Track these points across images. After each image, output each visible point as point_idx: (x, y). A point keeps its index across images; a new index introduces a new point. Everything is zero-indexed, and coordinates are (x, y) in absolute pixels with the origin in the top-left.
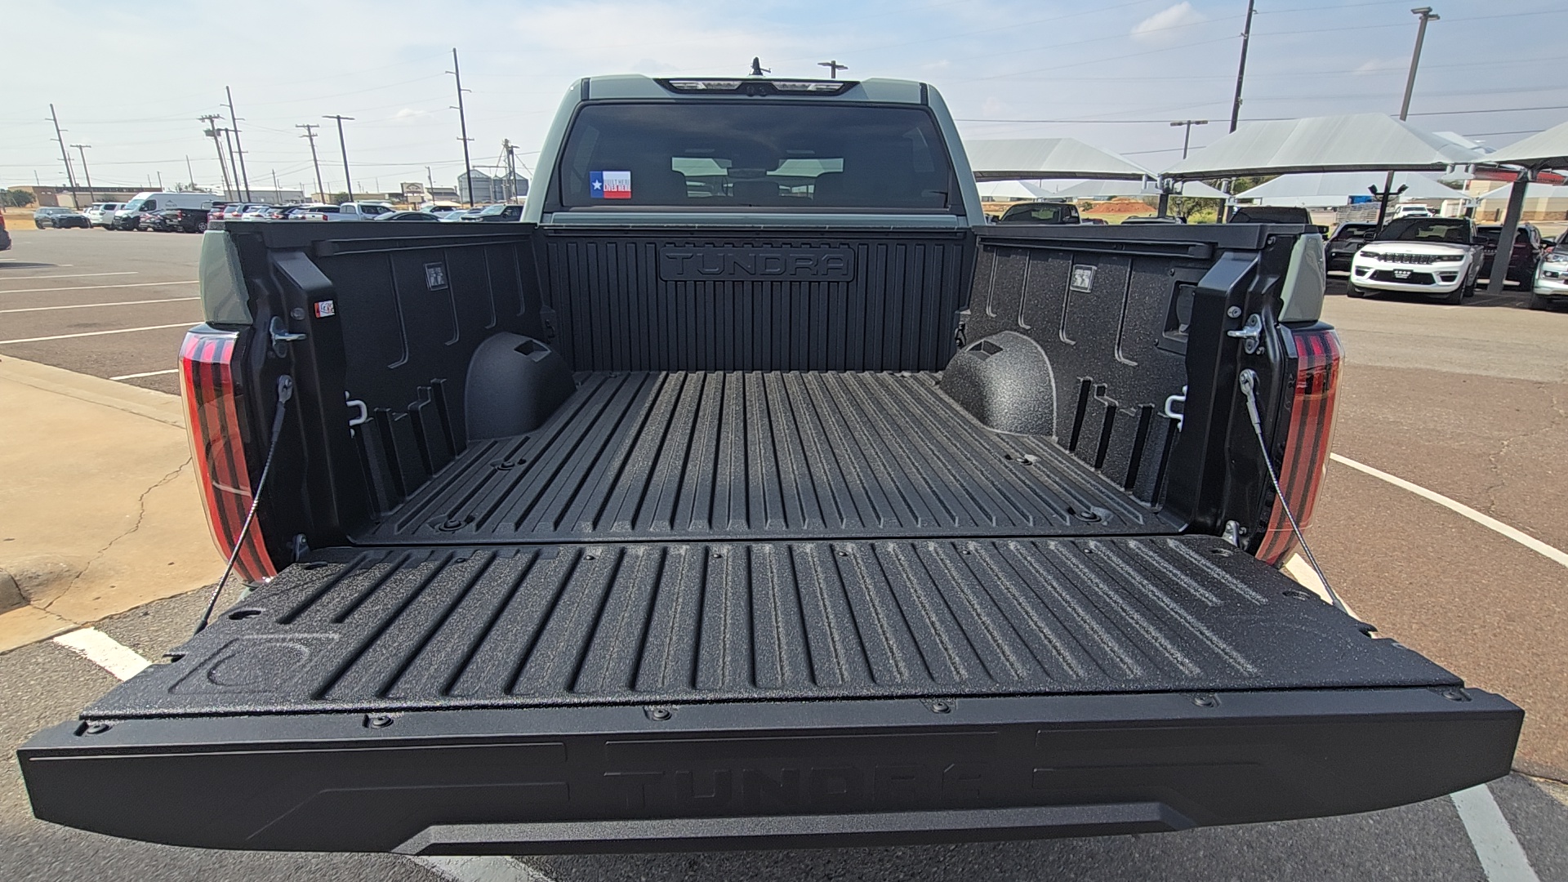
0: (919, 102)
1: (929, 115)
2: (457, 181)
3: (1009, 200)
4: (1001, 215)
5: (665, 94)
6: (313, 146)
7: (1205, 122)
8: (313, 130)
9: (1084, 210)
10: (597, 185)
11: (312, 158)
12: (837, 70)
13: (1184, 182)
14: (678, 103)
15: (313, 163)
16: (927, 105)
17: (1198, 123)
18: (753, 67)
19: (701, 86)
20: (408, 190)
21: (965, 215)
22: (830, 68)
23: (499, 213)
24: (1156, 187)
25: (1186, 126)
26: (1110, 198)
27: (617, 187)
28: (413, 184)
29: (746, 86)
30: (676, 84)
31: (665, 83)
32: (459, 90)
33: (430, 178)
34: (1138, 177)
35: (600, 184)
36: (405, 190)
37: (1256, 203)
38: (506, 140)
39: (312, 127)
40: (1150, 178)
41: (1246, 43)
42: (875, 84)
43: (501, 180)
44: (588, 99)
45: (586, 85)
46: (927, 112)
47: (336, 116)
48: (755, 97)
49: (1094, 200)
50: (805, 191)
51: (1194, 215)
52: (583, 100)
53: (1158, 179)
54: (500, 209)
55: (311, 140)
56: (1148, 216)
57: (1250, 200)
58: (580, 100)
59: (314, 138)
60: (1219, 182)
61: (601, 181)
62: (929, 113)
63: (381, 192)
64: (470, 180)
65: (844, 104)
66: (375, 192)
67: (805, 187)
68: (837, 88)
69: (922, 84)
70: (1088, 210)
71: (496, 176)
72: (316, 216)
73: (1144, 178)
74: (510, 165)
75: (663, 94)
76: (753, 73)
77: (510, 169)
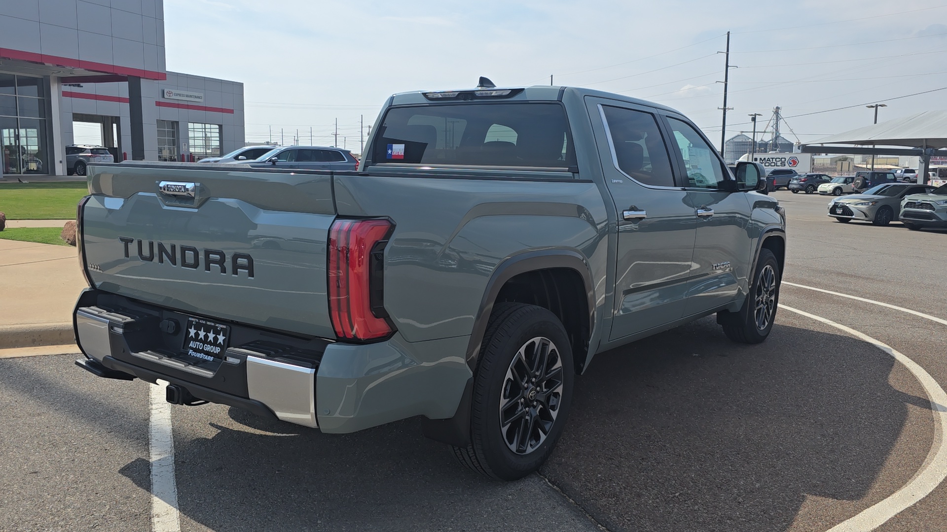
0: (556, 99)
10: (390, 152)
14: (430, 105)
16: (561, 101)
19: (440, 96)
21: (578, 173)
27: (398, 153)
29: (460, 94)
32: (727, 66)
42: (531, 90)
43: (766, 144)
44: (391, 106)
45: (392, 98)
46: (561, 105)
48: (467, 101)
58: (388, 106)
61: (392, 150)
65: (515, 102)
68: (508, 93)
74: (777, 130)
75: (424, 101)
76: (479, 86)
77: (776, 134)
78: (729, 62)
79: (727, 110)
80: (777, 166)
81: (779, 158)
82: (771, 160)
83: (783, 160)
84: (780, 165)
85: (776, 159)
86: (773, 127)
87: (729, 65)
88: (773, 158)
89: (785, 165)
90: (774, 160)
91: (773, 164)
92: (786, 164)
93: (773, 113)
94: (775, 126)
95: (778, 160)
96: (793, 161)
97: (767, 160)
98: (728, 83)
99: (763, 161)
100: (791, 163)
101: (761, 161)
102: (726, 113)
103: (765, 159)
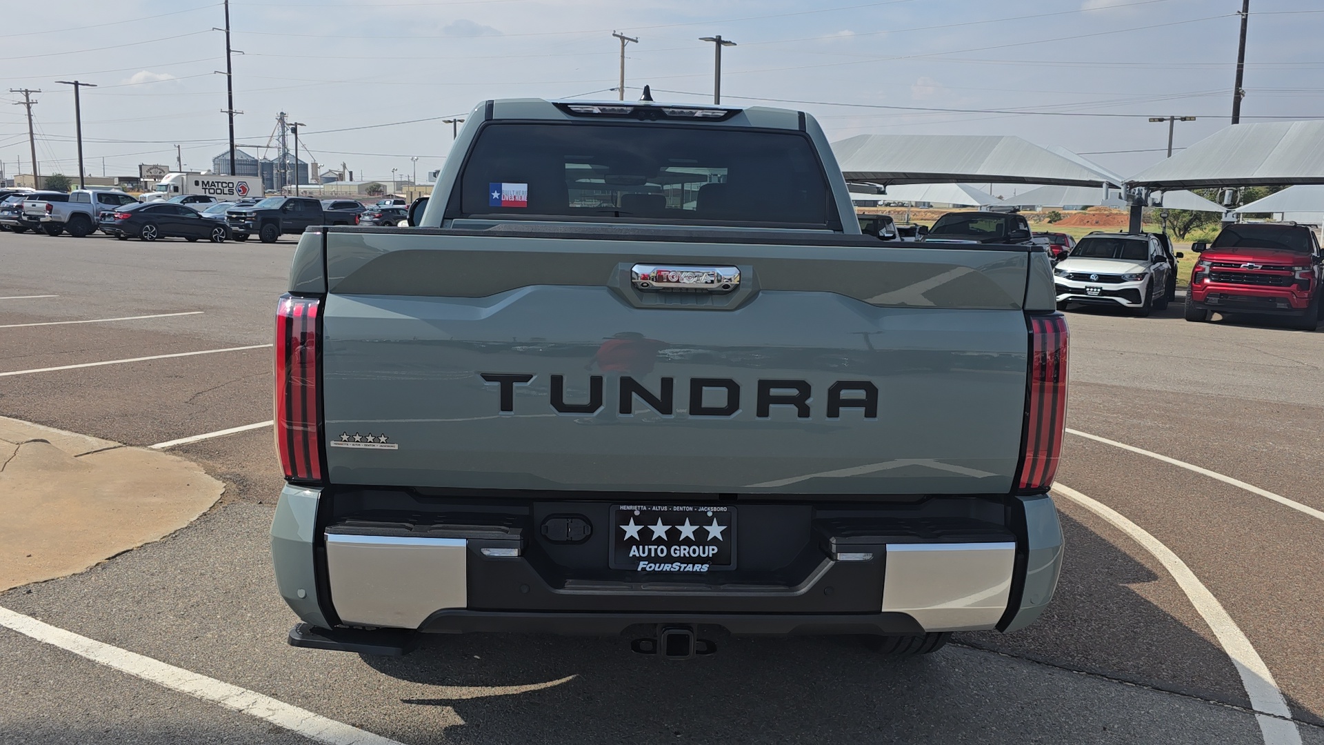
0: (798, 129)
1: (807, 141)
2: (212, 163)
3: (951, 206)
4: (930, 225)
5: (561, 116)
6: (30, 116)
7: (1192, 119)
8: (32, 97)
9: (1050, 222)
10: (496, 195)
11: (29, 131)
12: (722, 46)
13: (1164, 191)
14: (574, 124)
15: (28, 136)
16: (805, 131)
17: (1184, 119)
18: (644, 93)
19: (596, 110)
20: (149, 174)
21: (842, 231)
22: (714, 43)
23: (277, 206)
24: (1120, 197)
25: (1169, 122)
26: (1085, 208)
27: (515, 197)
28: (156, 167)
29: (637, 111)
30: (574, 108)
31: (563, 107)
32: (229, 51)
33: (179, 159)
34: (1099, 185)
35: (499, 194)
36: (144, 173)
37: (1277, 218)
38: (282, 113)
39: (31, 91)
40: (1111, 186)
41: (1244, 22)
43: (271, 164)
44: (492, 119)
45: (490, 106)
46: (805, 138)
47: (73, 82)
48: (645, 121)
49: (1064, 208)
50: (680, 188)
51: (1193, 232)
52: (486, 120)
53: (1123, 188)
54: (279, 202)
55: (29, 108)
56: (1118, 232)
57: (1268, 215)
58: (484, 120)
59: (33, 107)
60: (1220, 191)
61: (500, 191)
62: (807, 138)
63: (108, 175)
64: (233, 163)
66: (101, 176)
67: (680, 185)
69: (800, 113)
70: (1055, 221)
71: (265, 158)
72: (38, 205)
73: (1104, 185)
74: (284, 145)
75: (560, 116)
76: (644, 100)
77: (284, 150)
78: (231, 44)
79: (234, 114)
80: (224, 194)
81: (226, 183)
82: (216, 184)
83: (231, 185)
84: (228, 192)
85: (222, 183)
86: (278, 140)
87: (231, 48)
88: (218, 182)
89: (233, 194)
90: (220, 184)
91: (219, 191)
92: (235, 191)
93: (277, 121)
94: (281, 139)
95: (224, 185)
96: (242, 187)
97: (212, 185)
98: (232, 74)
99: (206, 186)
100: (240, 191)
101: (204, 187)
102: (234, 118)
103: (208, 182)
